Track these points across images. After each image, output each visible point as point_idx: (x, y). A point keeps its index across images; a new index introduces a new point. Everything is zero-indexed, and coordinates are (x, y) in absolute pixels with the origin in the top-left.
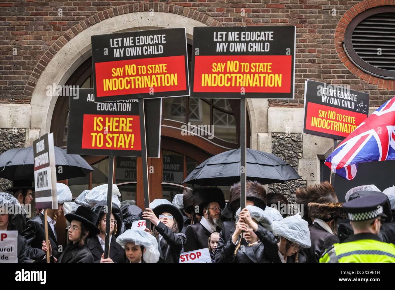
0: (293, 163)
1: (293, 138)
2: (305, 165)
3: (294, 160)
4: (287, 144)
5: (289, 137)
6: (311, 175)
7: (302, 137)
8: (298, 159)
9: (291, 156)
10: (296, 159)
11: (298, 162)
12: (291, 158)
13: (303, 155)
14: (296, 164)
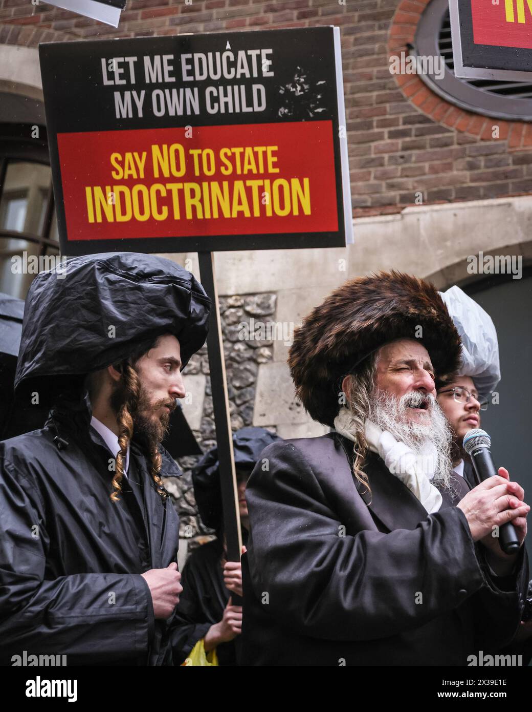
0: (241, 379)
1: (248, 308)
2: (277, 380)
3: (246, 369)
4: (229, 325)
5: (239, 307)
6: (290, 409)
7: (276, 303)
8: (258, 364)
9: (238, 358)
10: (251, 366)
11: (255, 375)
12: (238, 363)
13: (272, 351)
14: (251, 379)
